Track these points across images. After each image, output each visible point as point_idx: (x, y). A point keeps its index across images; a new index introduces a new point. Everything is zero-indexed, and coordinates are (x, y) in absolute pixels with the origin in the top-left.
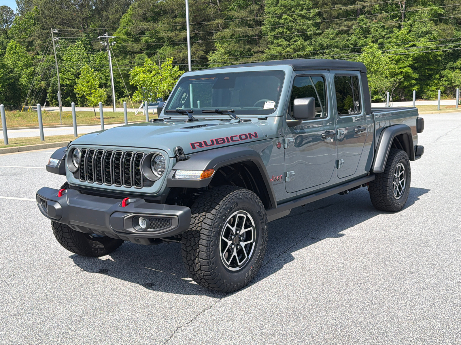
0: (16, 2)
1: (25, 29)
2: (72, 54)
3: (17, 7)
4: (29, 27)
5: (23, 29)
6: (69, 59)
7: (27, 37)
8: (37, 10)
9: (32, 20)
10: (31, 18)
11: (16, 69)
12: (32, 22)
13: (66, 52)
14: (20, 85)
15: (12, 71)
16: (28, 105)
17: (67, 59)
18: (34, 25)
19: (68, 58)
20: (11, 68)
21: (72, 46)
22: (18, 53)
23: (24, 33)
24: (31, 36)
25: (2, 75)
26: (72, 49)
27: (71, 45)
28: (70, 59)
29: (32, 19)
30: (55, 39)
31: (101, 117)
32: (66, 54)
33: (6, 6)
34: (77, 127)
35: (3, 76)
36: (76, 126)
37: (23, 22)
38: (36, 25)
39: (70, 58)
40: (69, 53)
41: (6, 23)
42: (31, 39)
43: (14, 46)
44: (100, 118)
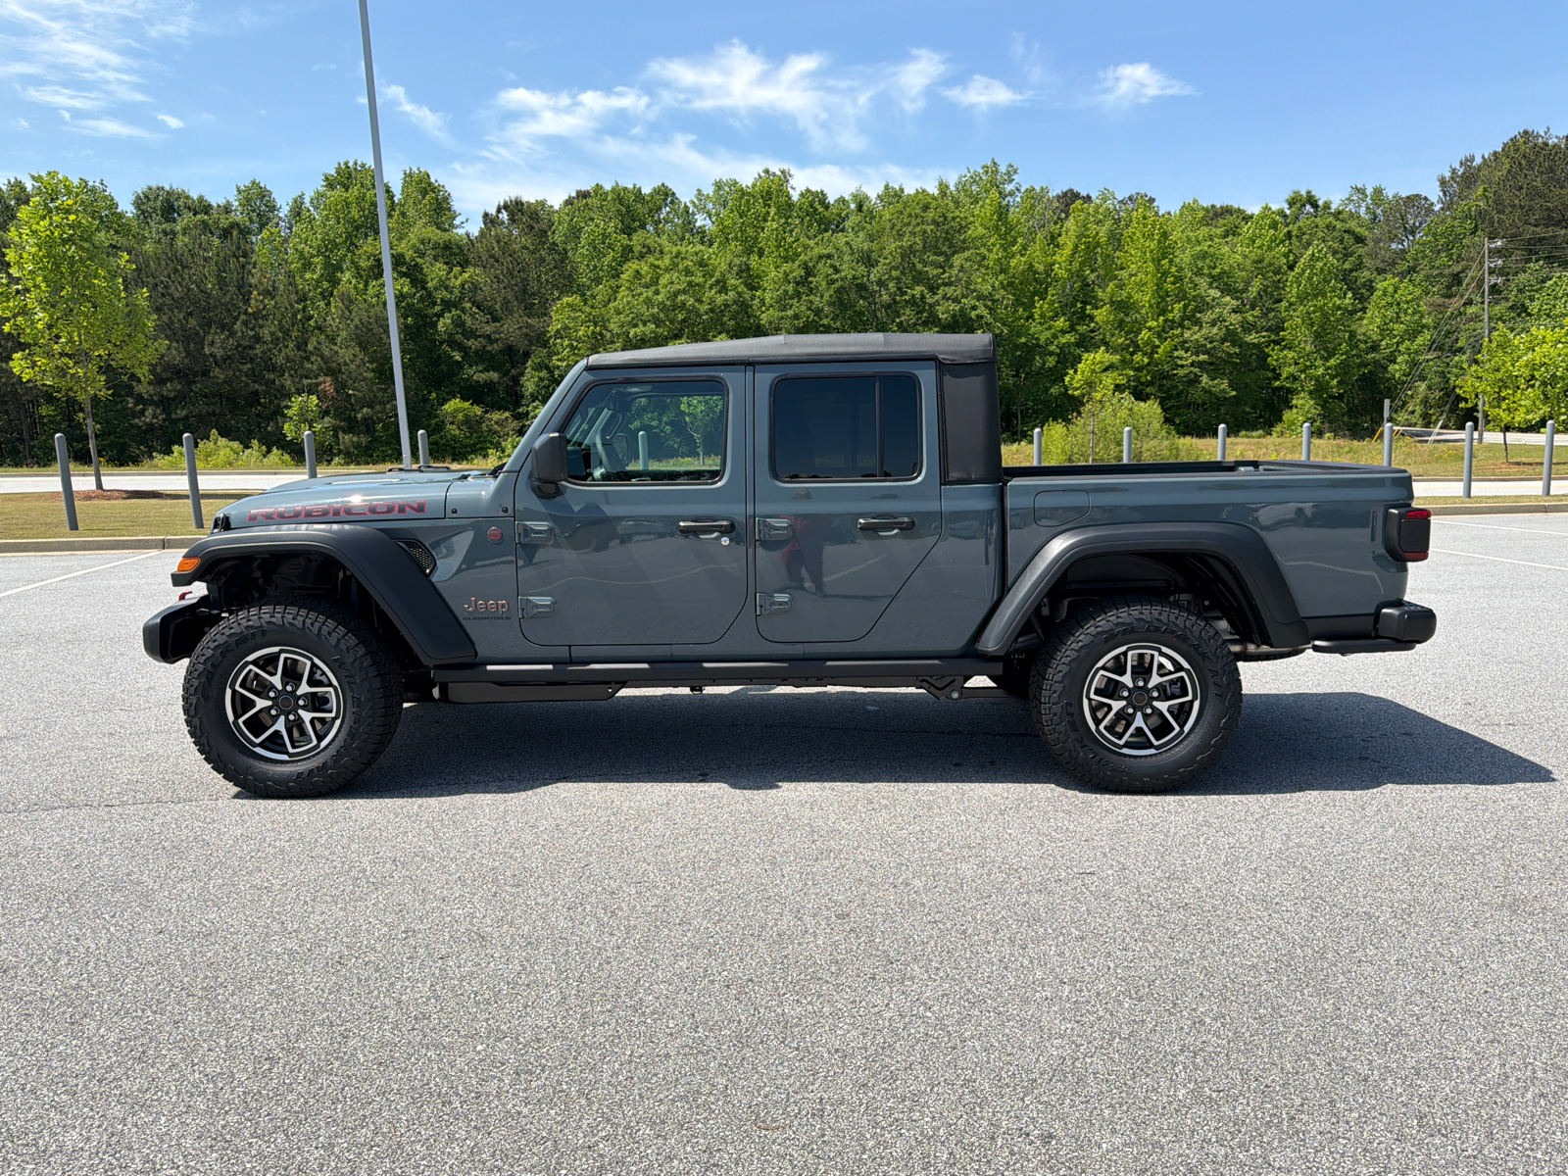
0: (1438, 183)
1: (1448, 246)
2: (1556, 298)
3: (1441, 194)
4: (1458, 238)
5: (1442, 245)
6: (1546, 310)
7: (1450, 263)
8: (1486, 193)
9: (1469, 221)
10: (1468, 216)
11: (1384, 343)
12: (1469, 225)
13: (1541, 294)
14: (1388, 380)
15: (1375, 348)
16: (1431, 426)
17: (1540, 310)
18: (1471, 234)
19: (1545, 307)
20: (1373, 341)
21: (1560, 277)
22: (1398, 304)
23: (1444, 255)
24: (1460, 258)
25: (1344, 357)
26: (1560, 284)
27: (1558, 274)
28: (1550, 309)
29: (1470, 219)
30: (1492, 265)
31: (1546, 461)
32: (1538, 299)
33: (1417, 195)
34: (1473, 483)
35: (1345, 359)
36: (1470, 481)
37: (1447, 228)
38: (1479, 233)
39: (1549, 306)
40: (1548, 295)
41: (1411, 234)
42: (1457, 268)
43: (1391, 289)
44: (1542, 464)
